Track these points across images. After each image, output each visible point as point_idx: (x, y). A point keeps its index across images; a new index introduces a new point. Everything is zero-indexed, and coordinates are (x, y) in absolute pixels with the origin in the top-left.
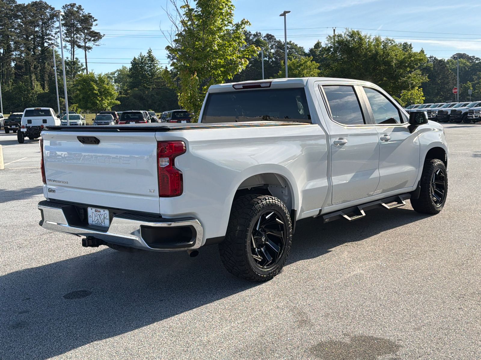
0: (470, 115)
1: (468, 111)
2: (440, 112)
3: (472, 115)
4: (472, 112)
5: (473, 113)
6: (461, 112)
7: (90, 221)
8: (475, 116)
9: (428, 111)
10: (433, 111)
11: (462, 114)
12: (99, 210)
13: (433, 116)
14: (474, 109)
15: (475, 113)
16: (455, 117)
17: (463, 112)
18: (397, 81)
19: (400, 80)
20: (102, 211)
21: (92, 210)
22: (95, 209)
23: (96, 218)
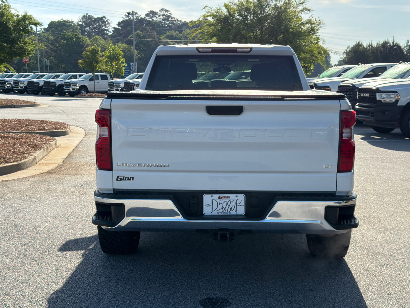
0: (66, 87)
1: (64, 83)
2: (30, 83)
3: (68, 87)
4: (68, 84)
5: (70, 86)
6: (56, 84)
7: (207, 210)
8: (72, 89)
9: (14, 81)
10: (21, 82)
11: (57, 86)
12: (226, 195)
13: (21, 87)
14: (71, 82)
15: (71, 86)
16: (49, 89)
17: (58, 84)
18: (14, 47)
19: (18, 44)
20: (233, 197)
21: (212, 196)
22: (218, 196)
23: (220, 206)
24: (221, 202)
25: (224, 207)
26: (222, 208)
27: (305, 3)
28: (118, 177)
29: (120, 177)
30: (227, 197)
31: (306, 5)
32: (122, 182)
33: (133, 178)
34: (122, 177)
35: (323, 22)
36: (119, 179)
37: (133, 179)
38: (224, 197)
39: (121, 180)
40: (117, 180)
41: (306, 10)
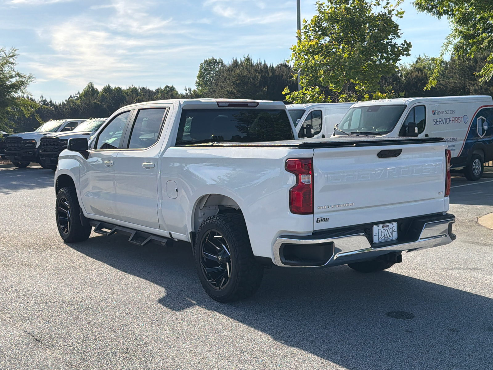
7: (375, 239)
12: (387, 225)
20: (390, 225)
21: (378, 227)
22: (382, 226)
23: (383, 234)
24: (384, 231)
25: (386, 234)
26: (385, 235)
27: (15, 57)
28: (318, 219)
29: (319, 219)
30: (387, 226)
31: (16, 58)
32: (321, 223)
33: (328, 218)
34: (320, 219)
35: (34, 76)
36: (318, 221)
37: (328, 220)
38: (385, 226)
39: (319, 222)
40: (317, 222)
41: (10, 63)
